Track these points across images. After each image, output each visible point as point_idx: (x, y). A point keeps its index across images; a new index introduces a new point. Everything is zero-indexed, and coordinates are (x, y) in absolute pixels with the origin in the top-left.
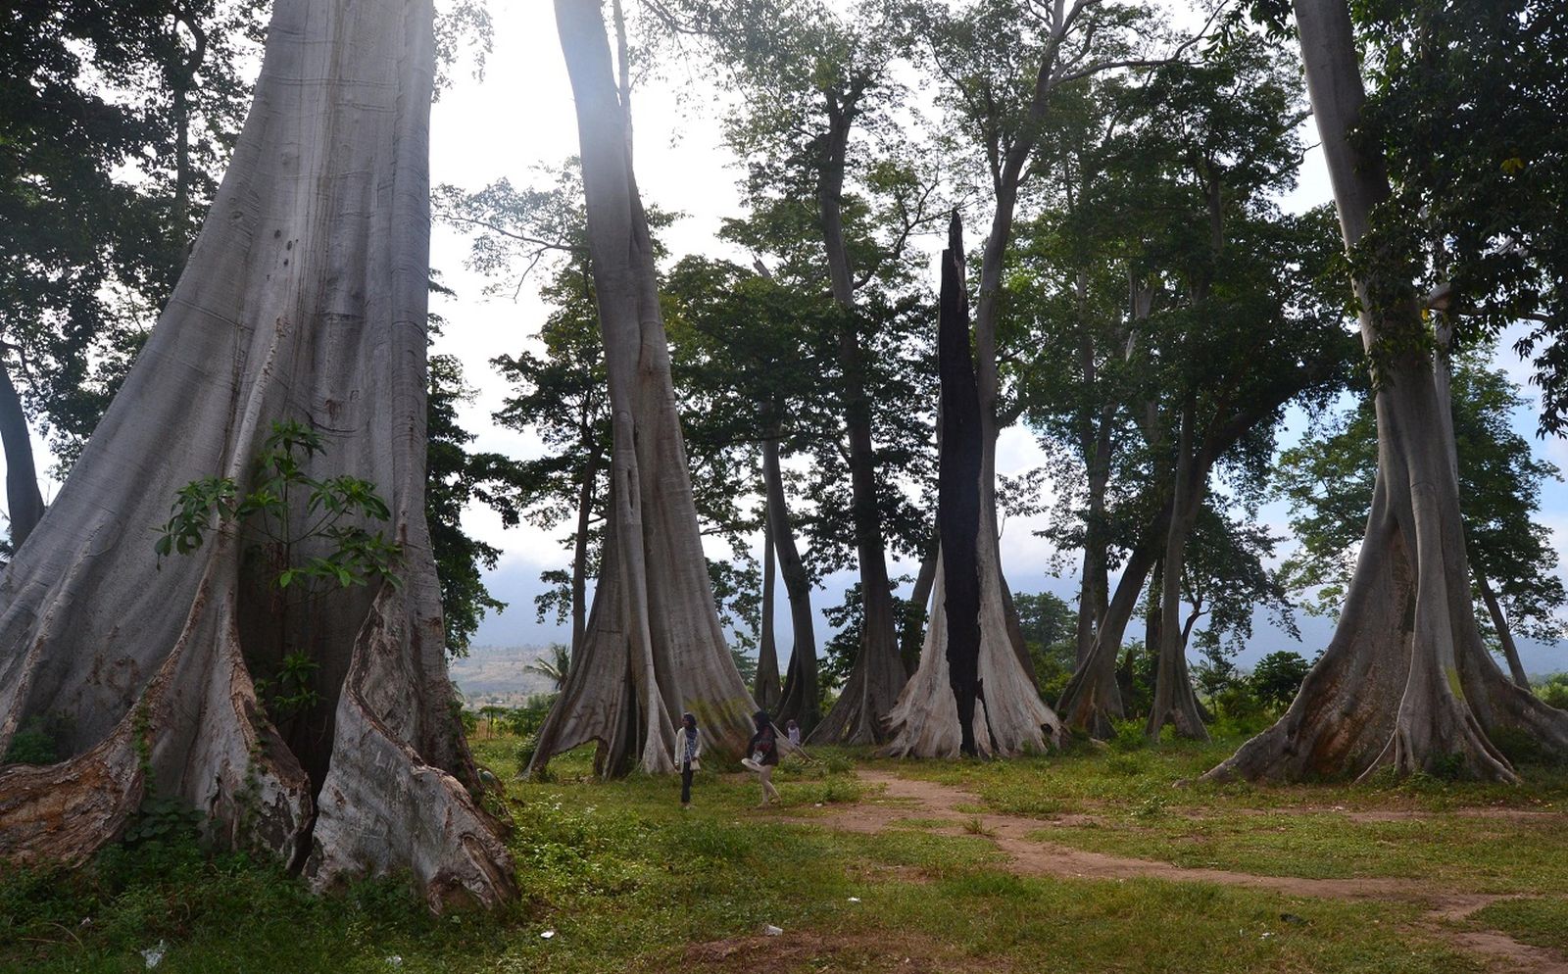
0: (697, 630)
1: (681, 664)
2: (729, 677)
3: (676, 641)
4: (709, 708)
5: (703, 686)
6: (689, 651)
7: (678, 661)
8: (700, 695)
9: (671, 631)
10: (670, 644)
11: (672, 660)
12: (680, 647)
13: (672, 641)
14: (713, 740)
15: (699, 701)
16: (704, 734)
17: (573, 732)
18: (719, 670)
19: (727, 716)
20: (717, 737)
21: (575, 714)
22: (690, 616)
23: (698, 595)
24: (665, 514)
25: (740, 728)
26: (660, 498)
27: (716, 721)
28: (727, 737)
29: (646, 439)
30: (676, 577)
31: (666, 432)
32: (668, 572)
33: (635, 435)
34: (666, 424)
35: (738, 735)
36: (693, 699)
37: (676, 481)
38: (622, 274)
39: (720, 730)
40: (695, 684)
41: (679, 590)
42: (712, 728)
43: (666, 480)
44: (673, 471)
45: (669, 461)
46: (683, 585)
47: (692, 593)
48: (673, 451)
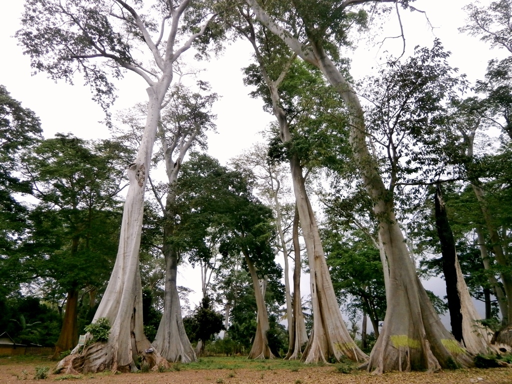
0: (336, 324)
2: (347, 337)
4: (341, 345)
5: (339, 339)
8: (338, 342)
9: (329, 325)
10: (329, 328)
11: (329, 333)
12: (332, 329)
18: (344, 335)
19: (347, 348)
20: (345, 354)
22: (333, 320)
23: (336, 314)
24: (325, 294)
25: (351, 351)
26: (323, 289)
27: (344, 349)
28: (348, 353)
29: (319, 275)
30: (329, 310)
31: (323, 272)
32: (327, 309)
33: (316, 274)
34: (323, 270)
35: (350, 353)
36: (337, 343)
37: (327, 284)
38: (309, 234)
39: (346, 351)
40: (337, 339)
41: (330, 314)
42: (343, 351)
43: (324, 285)
44: (326, 282)
45: (325, 280)
46: (331, 312)
47: (333, 314)
48: (326, 276)
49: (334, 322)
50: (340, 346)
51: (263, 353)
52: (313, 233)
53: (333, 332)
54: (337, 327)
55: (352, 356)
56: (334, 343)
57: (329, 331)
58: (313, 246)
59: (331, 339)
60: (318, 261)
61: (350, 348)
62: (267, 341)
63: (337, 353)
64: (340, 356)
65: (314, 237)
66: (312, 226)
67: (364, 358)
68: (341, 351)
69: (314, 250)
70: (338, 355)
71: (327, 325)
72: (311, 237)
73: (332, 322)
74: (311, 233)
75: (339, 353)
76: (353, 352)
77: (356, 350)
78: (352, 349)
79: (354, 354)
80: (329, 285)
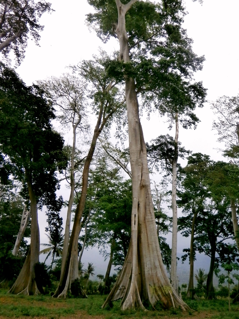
0: (154, 263)
1: (149, 274)
2: (165, 279)
3: (148, 266)
4: (157, 288)
5: (156, 281)
6: (152, 270)
7: (148, 273)
8: (154, 284)
9: (146, 263)
10: (146, 268)
11: (146, 273)
12: (149, 268)
13: (147, 266)
14: (159, 300)
15: (154, 286)
16: (155, 297)
17: (119, 294)
18: (161, 277)
19: (163, 292)
20: (160, 299)
21: (119, 288)
22: (152, 258)
23: (155, 252)
24: (146, 227)
25: (167, 296)
26: (145, 222)
27: (160, 293)
28: (163, 299)
29: (142, 205)
30: (148, 246)
31: (148, 203)
32: (146, 245)
33: (139, 205)
34: (147, 201)
35: (166, 299)
36: (152, 285)
37: (150, 217)
38: (137, 160)
39: (161, 296)
40: (153, 281)
41: (149, 250)
42: (158, 296)
43: (147, 217)
44: (149, 215)
45: (148, 212)
46: (151, 249)
47: (153, 252)
48: (149, 209)
49: (152, 261)
50: (155, 289)
51: (28, 287)
52: (142, 160)
53: (150, 272)
54: (155, 267)
55: (168, 303)
56: (150, 285)
57: (146, 270)
58: (140, 174)
59: (147, 280)
60: (143, 190)
61: (167, 293)
62: (34, 274)
63: (152, 297)
64: (154, 301)
65: (142, 164)
66: (142, 153)
67: (182, 306)
68: (156, 295)
69: (140, 178)
70: (152, 301)
71: (144, 263)
72: (140, 164)
73: (150, 261)
74: (140, 160)
75: (154, 297)
76: (170, 297)
77: (173, 295)
78: (169, 294)
79: (171, 300)
80: (152, 218)
